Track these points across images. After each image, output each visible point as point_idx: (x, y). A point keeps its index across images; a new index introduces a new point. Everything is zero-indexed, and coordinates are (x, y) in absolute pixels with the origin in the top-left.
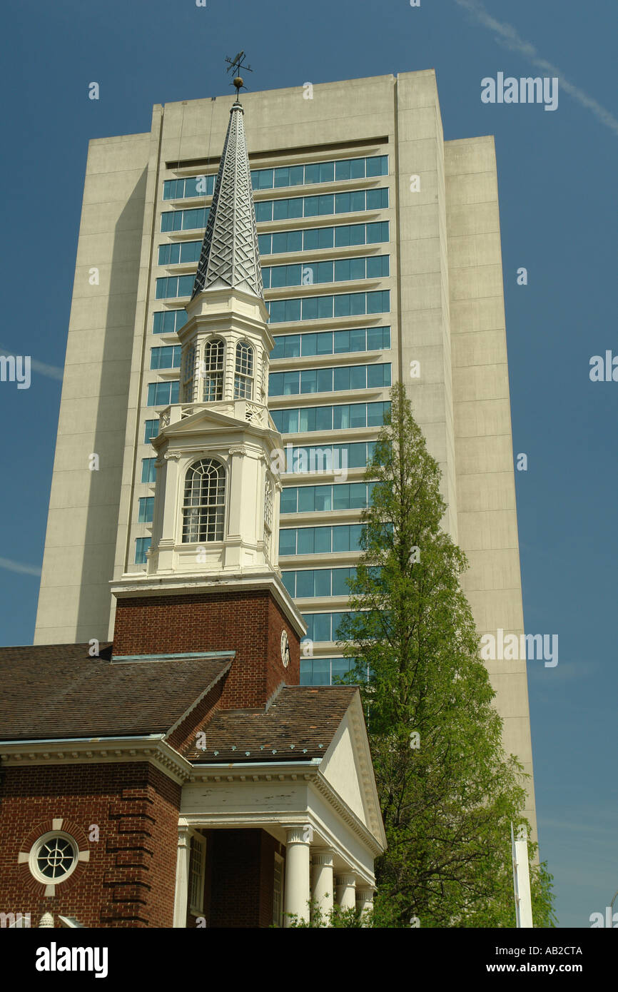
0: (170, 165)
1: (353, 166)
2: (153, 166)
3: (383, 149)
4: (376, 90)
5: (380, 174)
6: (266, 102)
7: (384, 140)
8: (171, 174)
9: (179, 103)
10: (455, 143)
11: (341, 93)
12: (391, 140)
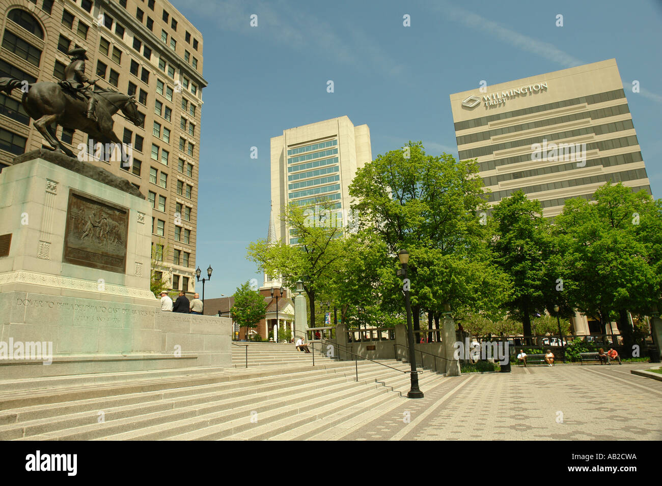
0: (289, 146)
1: (329, 144)
2: (285, 147)
3: (336, 138)
4: (333, 122)
5: (335, 145)
6: (308, 127)
7: (336, 136)
8: (289, 149)
9: (289, 130)
10: (357, 127)
11: (326, 124)
12: (338, 135)
